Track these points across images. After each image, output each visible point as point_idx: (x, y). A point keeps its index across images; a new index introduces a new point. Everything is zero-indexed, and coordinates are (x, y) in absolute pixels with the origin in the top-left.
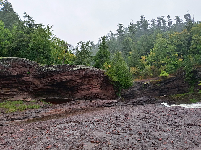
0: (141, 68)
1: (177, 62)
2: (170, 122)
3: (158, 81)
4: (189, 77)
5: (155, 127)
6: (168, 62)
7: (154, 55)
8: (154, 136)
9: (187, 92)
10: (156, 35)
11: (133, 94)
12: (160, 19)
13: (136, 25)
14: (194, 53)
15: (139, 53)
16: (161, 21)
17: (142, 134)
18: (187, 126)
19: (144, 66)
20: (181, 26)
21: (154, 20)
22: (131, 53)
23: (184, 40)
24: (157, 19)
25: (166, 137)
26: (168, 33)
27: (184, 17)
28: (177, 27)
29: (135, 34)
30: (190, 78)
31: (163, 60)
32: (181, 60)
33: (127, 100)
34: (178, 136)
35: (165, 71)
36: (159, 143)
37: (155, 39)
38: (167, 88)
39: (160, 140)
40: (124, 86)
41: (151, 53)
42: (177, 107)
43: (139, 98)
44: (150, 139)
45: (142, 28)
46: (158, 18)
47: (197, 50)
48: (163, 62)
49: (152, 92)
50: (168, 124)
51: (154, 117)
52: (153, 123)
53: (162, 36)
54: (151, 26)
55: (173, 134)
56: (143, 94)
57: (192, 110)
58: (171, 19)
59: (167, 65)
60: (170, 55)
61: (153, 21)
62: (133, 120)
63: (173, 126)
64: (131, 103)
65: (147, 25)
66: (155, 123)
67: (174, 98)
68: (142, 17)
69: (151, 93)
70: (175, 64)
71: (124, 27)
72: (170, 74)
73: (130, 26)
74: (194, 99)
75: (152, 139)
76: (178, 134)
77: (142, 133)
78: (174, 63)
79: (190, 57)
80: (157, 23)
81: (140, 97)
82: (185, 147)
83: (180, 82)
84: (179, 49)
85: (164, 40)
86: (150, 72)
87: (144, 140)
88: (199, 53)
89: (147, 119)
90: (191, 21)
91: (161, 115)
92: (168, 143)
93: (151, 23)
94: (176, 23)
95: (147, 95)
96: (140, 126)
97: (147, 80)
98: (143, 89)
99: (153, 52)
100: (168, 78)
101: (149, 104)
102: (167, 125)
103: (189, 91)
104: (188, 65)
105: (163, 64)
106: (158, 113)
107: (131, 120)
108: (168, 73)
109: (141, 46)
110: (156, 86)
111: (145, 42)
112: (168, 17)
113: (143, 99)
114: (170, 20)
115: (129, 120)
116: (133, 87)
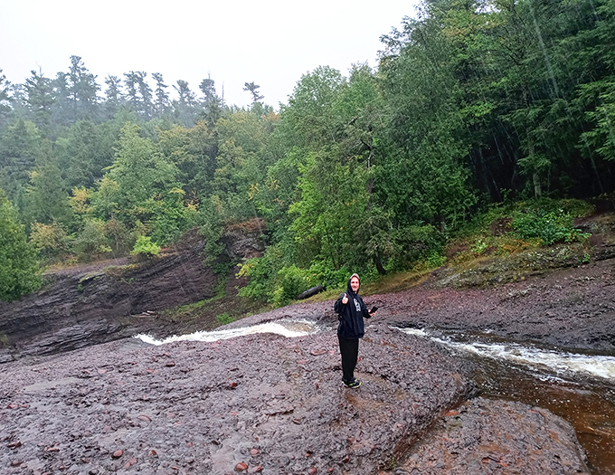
0: (74, 229)
1: (182, 213)
2: (154, 391)
3: (128, 270)
4: (214, 255)
5: (106, 417)
6: (159, 211)
7: (116, 186)
8: (99, 449)
9: (210, 297)
10: (122, 125)
11: (44, 316)
12: (134, 78)
13: (54, 83)
14: (225, 190)
15: (64, 177)
16: (137, 86)
17: (58, 450)
18: (199, 395)
19: (81, 220)
20: (192, 110)
21: (115, 78)
22: (34, 174)
23: (199, 152)
24: (125, 78)
25: (137, 442)
26: (156, 126)
27: (200, 87)
28: (181, 111)
29: (50, 113)
30: (215, 258)
31: (144, 206)
32: (192, 207)
33: (21, 339)
34: (171, 431)
35: (150, 238)
36: (113, 468)
37: (118, 138)
38: (156, 288)
39: (117, 458)
40: (8, 292)
41: (105, 180)
42: (177, 344)
43: (65, 330)
44: (85, 462)
45: (75, 97)
46: (129, 76)
47: (231, 181)
48: (141, 210)
49: (110, 303)
50: (147, 401)
51: (106, 385)
52: (100, 406)
53: (138, 132)
54: (105, 96)
55: (159, 428)
56: (78, 314)
57: (216, 345)
58: (166, 87)
59: (156, 219)
60: (164, 189)
61: (112, 82)
62: (28, 411)
63: (160, 404)
64: (37, 349)
65: (94, 89)
66: (107, 403)
67: (174, 317)
68: (75, 59)
69: (105, 307)
70: (176, 217)
71: (7, 83)
72: (162, 247)
73: (31, 83)
74: (225, 315)
75: (91, 459)
76: (171, 425)
77: (57, 448)
78: (174, 213)
79: (215, 199)
80: (124, 90)
81: (67, 325)
82: (187, 458)
83: (190, 270)
84: (186, 174)
85: (146, 146)
86: (101, 242)
87: (62, 470)
88: (236, 190)
89: (81, 395)
90: (216, 100)
91: (128, 374)
92: (140, 461)
93: (106, 87)
94: (178, 100)
95: (91, 317)
96: (53, 427)
97: (92, 267)
98: (81, 298)
99: (112, 178)
100: (158, 258)
101: (100, 343)
102: (143, 404)
103: (215, 294)
104: (211, 222)
105: (144, 218)
106: (120, 372)
107: (25, 409)
108: (158, 245)
109: (73, 154)
110: (123, 283)
111: (86, 143)
112: (158, 77)
113: (78, 329)
114: (162, 88)
115: (14, 412)
116: (43, 292)
